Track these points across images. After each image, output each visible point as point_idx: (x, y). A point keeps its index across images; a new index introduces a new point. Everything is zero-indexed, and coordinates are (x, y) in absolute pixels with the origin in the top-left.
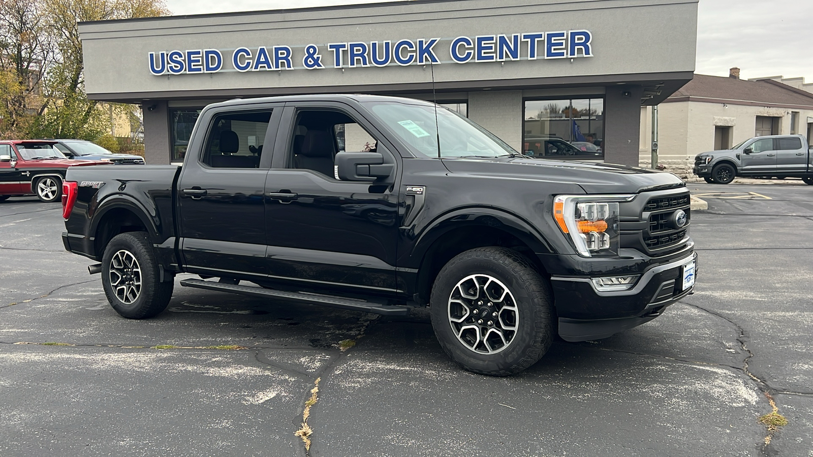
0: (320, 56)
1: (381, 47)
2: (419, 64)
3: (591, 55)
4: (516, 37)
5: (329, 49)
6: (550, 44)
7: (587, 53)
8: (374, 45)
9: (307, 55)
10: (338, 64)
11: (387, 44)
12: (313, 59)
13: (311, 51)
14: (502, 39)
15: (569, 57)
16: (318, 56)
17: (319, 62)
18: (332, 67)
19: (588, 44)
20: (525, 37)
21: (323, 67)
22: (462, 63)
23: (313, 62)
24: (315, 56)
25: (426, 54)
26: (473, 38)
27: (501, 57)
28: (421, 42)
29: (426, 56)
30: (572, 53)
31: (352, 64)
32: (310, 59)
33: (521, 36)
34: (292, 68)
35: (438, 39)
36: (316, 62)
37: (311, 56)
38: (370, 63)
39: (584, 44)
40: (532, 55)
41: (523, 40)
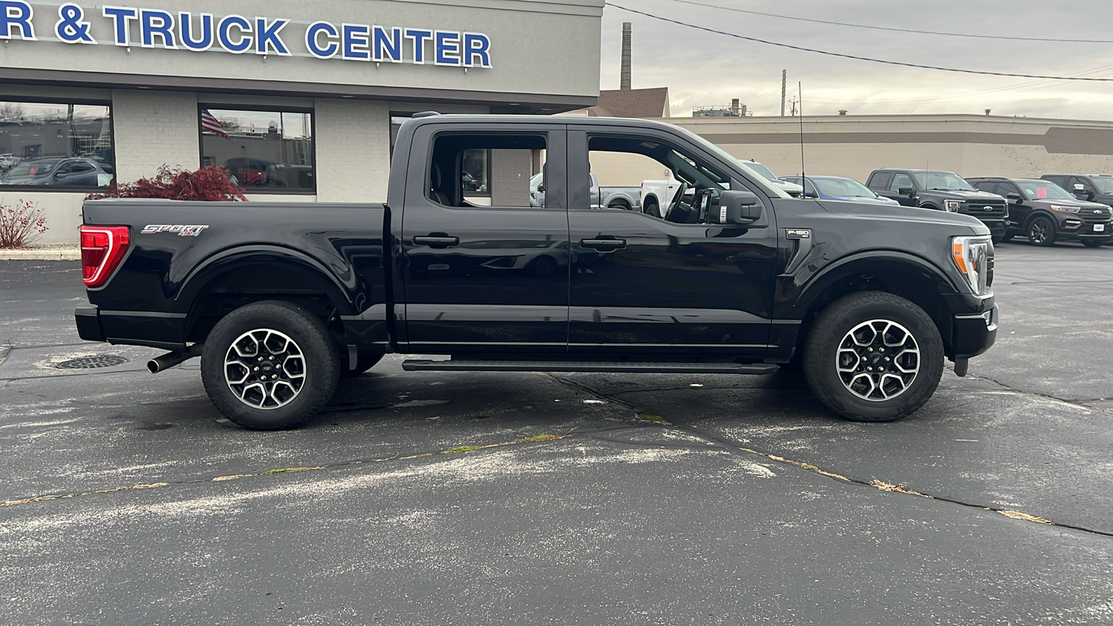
0: (89, 24)
1: (196, 21)
2: (258, 52)
3: (490, 66)
4: (397, 32)
5: (105, 15)
6: (441, 47)
7: (486, 63)
8: (185, 17)
9: (63, 19)
10: (121, 39)
11: (207, 19)
12: (75, 27)
13: (71, 14)
14: (379, 33)
15: (465, 65)
16: (85, 23)
17: (87, 33)
18: (111, 43)
19: (486, 51)
20: (409, 33)
21: (94, 42)
22: (323, 58)
23: (74, 32)
24: (79, 23)
25: (269, 40)
26: (340, 25)
27: (378, 56)
28: (261, 23)
29: (269, 43)
30: (468, 62)
31: (147, 41)
32: (69, 26)
33: (403, 32)
34: (34, 38)
35: (287, 21)
36: (81, 32)
37: (69, 21)
38: (178, 43)
39: (482, 51)
40: (419, 58)
41: (406, 36)
